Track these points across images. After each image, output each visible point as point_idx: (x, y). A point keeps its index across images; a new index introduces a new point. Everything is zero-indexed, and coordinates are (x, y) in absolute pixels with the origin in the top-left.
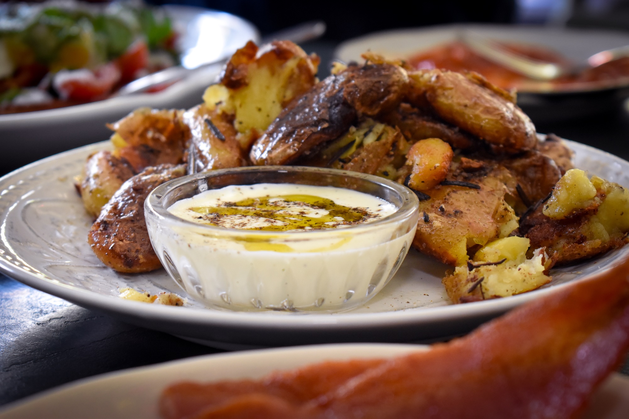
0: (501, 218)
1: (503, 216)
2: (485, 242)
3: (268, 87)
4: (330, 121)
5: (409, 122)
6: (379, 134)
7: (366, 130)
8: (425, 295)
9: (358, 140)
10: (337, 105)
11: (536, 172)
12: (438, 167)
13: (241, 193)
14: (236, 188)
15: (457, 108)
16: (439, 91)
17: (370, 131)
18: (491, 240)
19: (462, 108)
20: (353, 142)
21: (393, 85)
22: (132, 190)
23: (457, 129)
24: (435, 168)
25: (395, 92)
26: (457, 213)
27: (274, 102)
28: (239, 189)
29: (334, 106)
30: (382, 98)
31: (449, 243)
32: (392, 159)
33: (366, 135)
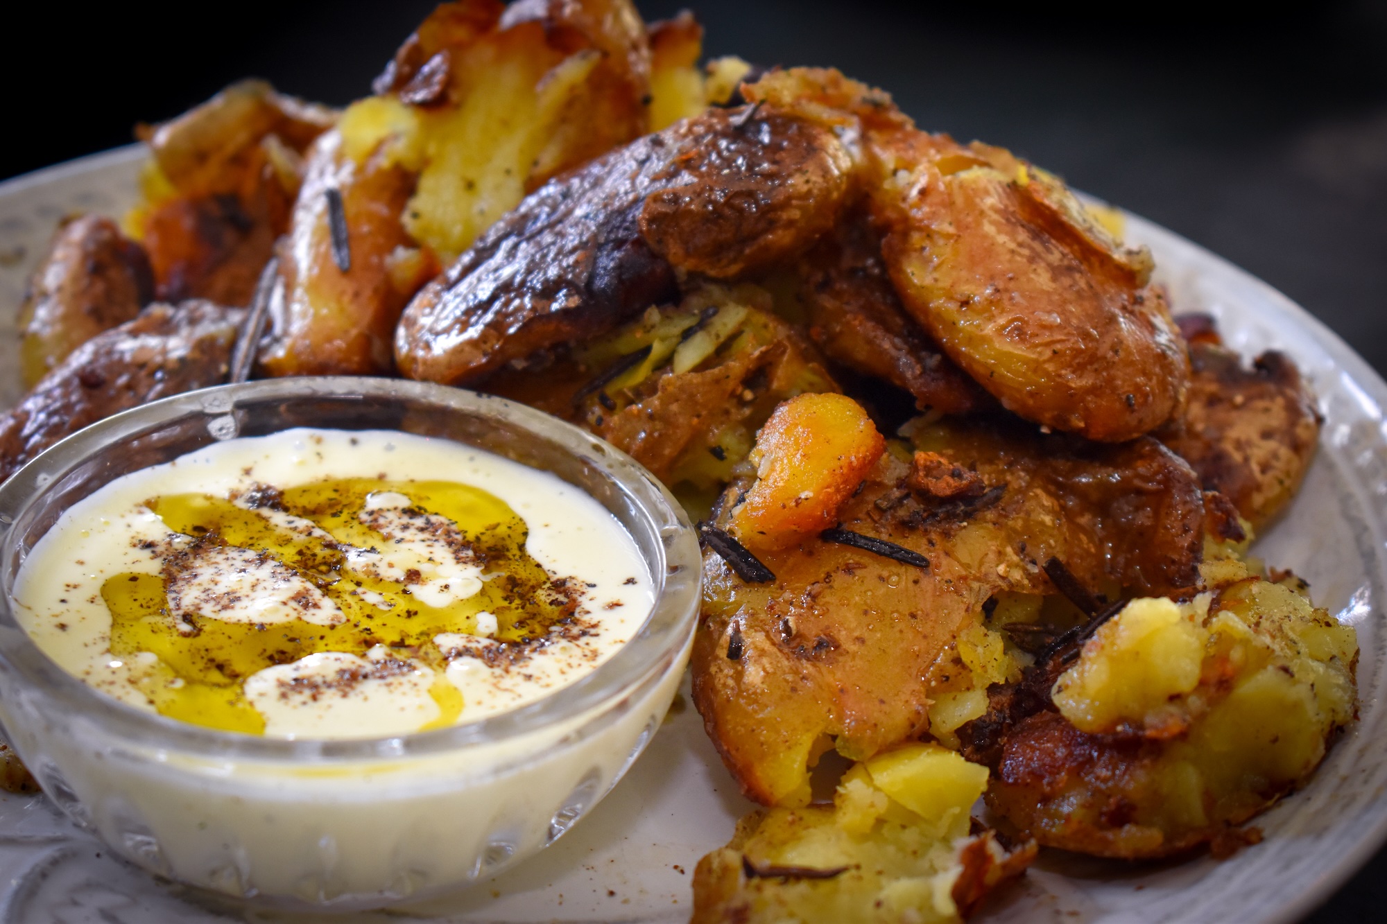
0: (942, 682)
1: (947, 678)
2: (870, 753)
3: (506, 124)
4: (587, 291)
5: (827, 302)
6: (722, 339)
7: (687, 323)
8: (676, 867)
9: (658, 349)
10: (619, 244)
11: (1138, 509)
12: (806, 503)
13: (319, 454)
14: (311, 437)
15: (938, 303)
16: (916, 238)
17: (702, 325)
18: (890, 749)
19: (952, 306)
20: (647, 350)
21: (786, 204)
22: (76, 382)
23: (934, 360)
24: (798, 502)
25: (791, 223)
26: (826, 646)
27: (508, 172)
28: (319, 441)
29: (611, 244)
30: (753, 237)
31: (762, 744)
32: (747, 411)
33: (687, 335)
